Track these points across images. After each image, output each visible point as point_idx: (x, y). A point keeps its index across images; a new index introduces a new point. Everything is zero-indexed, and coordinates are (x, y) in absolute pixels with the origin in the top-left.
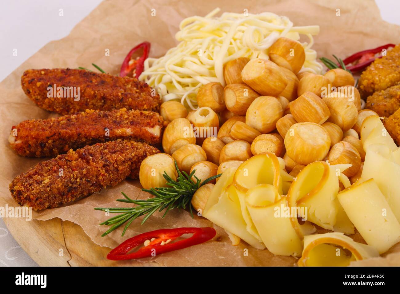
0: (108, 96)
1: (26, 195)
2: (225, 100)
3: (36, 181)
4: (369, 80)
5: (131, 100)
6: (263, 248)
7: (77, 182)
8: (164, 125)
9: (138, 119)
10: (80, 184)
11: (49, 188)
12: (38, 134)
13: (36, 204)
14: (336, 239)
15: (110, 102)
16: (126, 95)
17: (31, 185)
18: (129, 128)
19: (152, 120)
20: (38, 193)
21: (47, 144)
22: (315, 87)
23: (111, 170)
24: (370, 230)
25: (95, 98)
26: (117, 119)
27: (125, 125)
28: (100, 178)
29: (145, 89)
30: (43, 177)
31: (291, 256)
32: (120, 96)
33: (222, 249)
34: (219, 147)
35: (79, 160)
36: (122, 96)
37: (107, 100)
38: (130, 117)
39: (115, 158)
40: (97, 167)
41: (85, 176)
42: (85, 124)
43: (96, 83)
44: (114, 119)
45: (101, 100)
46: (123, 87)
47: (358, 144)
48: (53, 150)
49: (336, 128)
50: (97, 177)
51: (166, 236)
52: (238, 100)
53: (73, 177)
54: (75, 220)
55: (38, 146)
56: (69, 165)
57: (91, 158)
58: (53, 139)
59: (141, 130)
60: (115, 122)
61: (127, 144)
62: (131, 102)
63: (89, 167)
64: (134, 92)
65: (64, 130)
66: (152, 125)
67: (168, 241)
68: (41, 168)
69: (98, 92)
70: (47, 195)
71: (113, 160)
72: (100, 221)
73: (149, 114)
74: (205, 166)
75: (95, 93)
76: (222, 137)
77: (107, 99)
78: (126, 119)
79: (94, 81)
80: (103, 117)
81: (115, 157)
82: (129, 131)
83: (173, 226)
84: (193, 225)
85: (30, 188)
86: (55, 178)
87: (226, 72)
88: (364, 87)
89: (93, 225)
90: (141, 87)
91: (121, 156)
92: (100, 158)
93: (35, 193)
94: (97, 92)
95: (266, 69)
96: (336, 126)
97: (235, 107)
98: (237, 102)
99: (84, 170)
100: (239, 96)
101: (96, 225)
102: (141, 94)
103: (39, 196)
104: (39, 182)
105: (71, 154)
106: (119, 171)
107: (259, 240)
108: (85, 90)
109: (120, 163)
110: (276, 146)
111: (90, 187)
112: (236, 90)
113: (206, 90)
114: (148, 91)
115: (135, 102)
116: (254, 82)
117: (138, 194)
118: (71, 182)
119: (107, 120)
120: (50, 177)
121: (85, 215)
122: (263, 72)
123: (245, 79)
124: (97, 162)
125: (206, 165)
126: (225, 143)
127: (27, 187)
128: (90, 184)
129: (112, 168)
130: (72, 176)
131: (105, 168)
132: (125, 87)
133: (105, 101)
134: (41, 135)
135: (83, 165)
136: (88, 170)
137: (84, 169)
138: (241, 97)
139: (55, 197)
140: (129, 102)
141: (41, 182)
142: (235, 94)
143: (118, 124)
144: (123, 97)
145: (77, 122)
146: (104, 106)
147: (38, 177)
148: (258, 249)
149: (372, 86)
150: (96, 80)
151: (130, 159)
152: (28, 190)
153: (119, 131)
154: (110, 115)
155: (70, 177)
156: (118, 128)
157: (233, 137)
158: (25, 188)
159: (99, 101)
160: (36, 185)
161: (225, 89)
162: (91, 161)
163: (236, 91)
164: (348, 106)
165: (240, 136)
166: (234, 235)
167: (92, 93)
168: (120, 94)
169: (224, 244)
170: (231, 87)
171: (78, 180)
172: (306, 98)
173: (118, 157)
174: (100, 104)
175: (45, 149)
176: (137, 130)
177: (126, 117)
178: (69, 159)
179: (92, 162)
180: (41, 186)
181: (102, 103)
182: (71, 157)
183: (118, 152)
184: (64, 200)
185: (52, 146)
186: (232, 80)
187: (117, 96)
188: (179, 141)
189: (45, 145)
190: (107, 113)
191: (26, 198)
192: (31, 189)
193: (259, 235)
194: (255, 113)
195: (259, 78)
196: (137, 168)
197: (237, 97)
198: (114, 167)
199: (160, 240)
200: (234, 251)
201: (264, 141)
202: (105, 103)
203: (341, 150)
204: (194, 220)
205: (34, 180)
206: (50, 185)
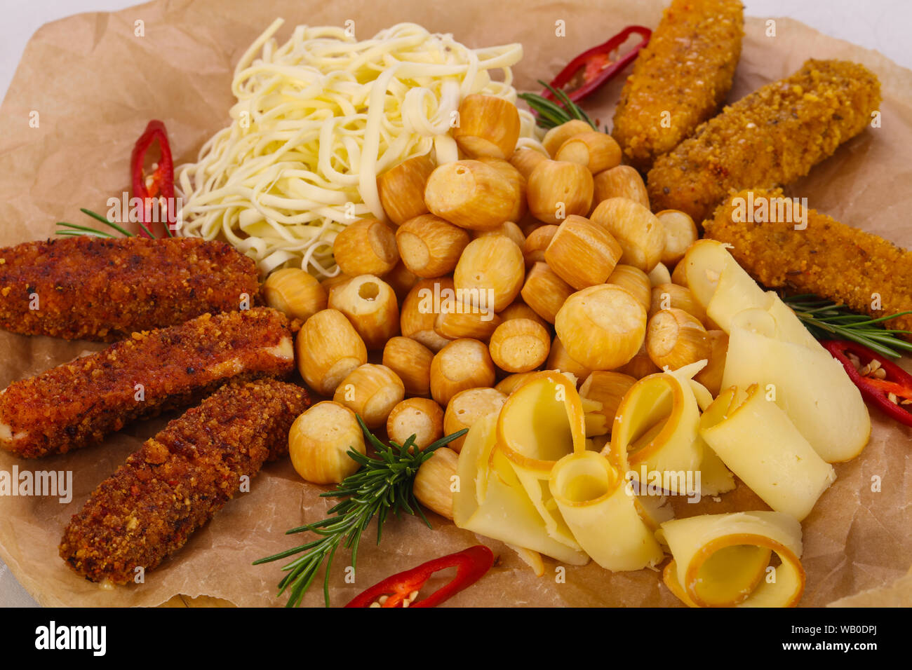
0: (162, 292)
1: (106, 564)
2: (401, 256)
3: (114, 529)
4: (638, 134)
5: (212, 291)
6: (584, 562)
7: (186, 506)
8: (294, 330)
9: (243, 334)
10: (192, 508)
11: (144, 538)
12: (59, 413)
13: (125, 574)
14: (744, 534)
15: (166, 302)
16: (198, 282)
17: (108, 540)
18: (234, 357)
19: (270, 327)
20: (127, 554)
21: (81, 428)
22: (566, 192)
23: (237, 463)
24: (775, 484)
25: (135, 299)
26: (203, 343)
27: (224, 353)
28: (225, 484)
29: (227, 258)
30: (122, 516)
31: (646, 568)
32: (186, 287)
33: (514, 585)
34: (420, 358)
35: (174, 459)
36: (189, 286)
37: (161, 300)
38: (227, 332)
39: (237, 435)
40: (214, 465)
41: (197, 489)
42: (143, 369)
43: (125, 266)
44: (197, 344)
45: (147, 302)
46: (182, 263)
47: (688, 301)
48: (94, 434)
49: (637, 274)
50: (217, 484)
51: (405, 585)
52: (432, 254)
53: (177, 499)
54: (213, 590)
55: (62, 435)
56: (159, 475)
57: (193, 447)
58: (91, 415)
59: (258, 356)
60: (200, 350)
61: (243, 393)
62: (212, 295)
63: (198, 469)
64: (209, 270)
65: (110, 393)
66: (273, 338)
67: (414, 595)
68: (109, 495)
69: (137, 286)
70: (141, 551)
71: (235, 440)
72: (264, 581)
73: (259, 315)
74: (418, 413)
75: (132, 290)
76: (414, 333)
77: (161, 298)
78: (221, 337)
79: (118, 261)
80: (173, 344)
81: (237, 433)
82: (236, 364)
83: (395, 552)
84: (434, 541)
85: (108, 549)
86: (146, 513)
87: (385, 194)
88: (633, 150)
89: (253, 594)
90: (218, 254)
91: (245, 426)
92: (210, 443)
93: (121, 556)
94: (135, 287)
95: (477, 184)
96: (636, 272)
97: (428, 268)
98: (431, 259)
99: (192, 479)
100: (433, 246)
101: (258, 592)
102: (224, 270)
103: (129, 558)
104: (121, 531)
105: (156, 451)
106: (251, 458)
107: (574, 549)
108: (109, 288)
109: (249, 442)
110: (544, 344)
111: (209, 508)
112: (425, 234)
113: (357, 242)
114: (233, 261)
115: (222, 294)
116: (458, 214)
117: (301, 495)
118: (177, 511)
119: (184, 349)
120: (134, 511)
121: (228, 576)
122: (474, 191)
123: (439, 211)
124: (209, 455)
125: (418, 409)
126: (433, 350)
127: (103, 547)
128: (208, 504)
129: (239, 457)
130: (174, 498)
131: (227, 463)
132: (186, 262)
133: (155, 302)
134: (65, 413)
135: (185, 468)
136: (199, 474)
137: (190, 476)
138: (437, 248)
139: (155, 550)
140: (210, 296)
141: (124, 528)
142: (425, 243)
143: (207, 351)
144: (194, 287)
145: (125, 367)
146: (154, 311)
147: (113, 520)
148: (577, 566)
149: (648, 145)
150: (120, 257)
151: (264, 427)
152: (107, 554)
153: (217, 370)
154: (185, 336)
155: (171, 501)
156: (212, 362)
157: (446, 334)
158: (100, 551)
159: (143, 304)
160: (118, 539)
161: (399, 235)
162: (197, 455)
163: (425, 236)
164: (649, 226)
165: (461, 332)
166: (527, 550)
167: (127, 290)
168: (185, 284)
169: (514, 573)
170: (413, 230)
171: (188, 502)
172: (576, 234)
173: (241, 430)
174: (146, 309)
175: (79, 438)
176: (250, 357)
177: (219, 333)
178: (155, 462)
179: (201, 456)
180: (128, 538)
181: (151, 306)
182: (158, 458)
183: (237, 419)
184: (171, 548)
185: (90, 429)
186: (402, 209)
187: (181, 287)
188: (339, 363)
189: (77, 429)
190: (175, 331)
191: (106, 570)
192: (111, 549)
193: (575, 540)
194: (478, 278)
195: (467, 205)
196: (278, 440)
197: (430, 250)
198: (240, 453)
199: (398, 598)
200: (541, 584)
201: (517, 337)
202: (156, 305)
203: (675, 331)
204: (434, 532)
205: (108, 527)
206: (144, 530)
